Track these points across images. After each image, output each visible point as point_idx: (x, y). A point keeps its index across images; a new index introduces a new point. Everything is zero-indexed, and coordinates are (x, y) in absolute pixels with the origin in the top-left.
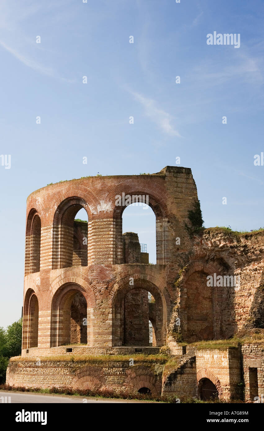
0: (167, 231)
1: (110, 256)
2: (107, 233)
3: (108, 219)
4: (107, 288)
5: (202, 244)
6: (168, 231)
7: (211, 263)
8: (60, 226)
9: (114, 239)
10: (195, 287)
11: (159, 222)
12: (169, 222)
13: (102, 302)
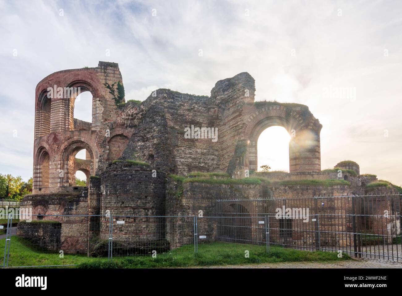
0: (97, 107)
1: (59, 126)
2: (59, 110)
3: (59, 101)
4: (58, 147)
5: (121, 115)
6: (99, 107)
7: (130, 129)
8: (41, 111)
9: (63, 115)
10: (118, 146)
11: (94, 102)
12: (99, 101)
13: (55, 157)
